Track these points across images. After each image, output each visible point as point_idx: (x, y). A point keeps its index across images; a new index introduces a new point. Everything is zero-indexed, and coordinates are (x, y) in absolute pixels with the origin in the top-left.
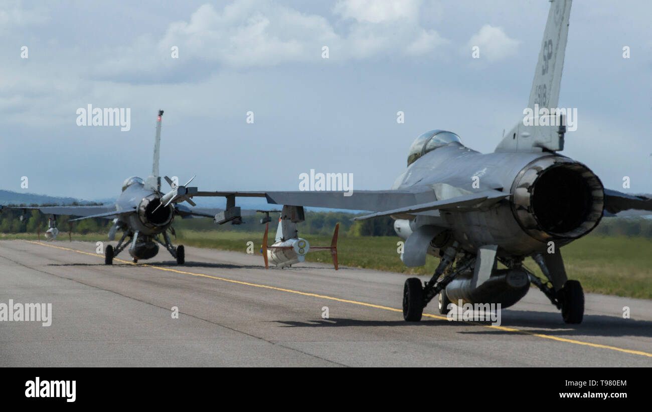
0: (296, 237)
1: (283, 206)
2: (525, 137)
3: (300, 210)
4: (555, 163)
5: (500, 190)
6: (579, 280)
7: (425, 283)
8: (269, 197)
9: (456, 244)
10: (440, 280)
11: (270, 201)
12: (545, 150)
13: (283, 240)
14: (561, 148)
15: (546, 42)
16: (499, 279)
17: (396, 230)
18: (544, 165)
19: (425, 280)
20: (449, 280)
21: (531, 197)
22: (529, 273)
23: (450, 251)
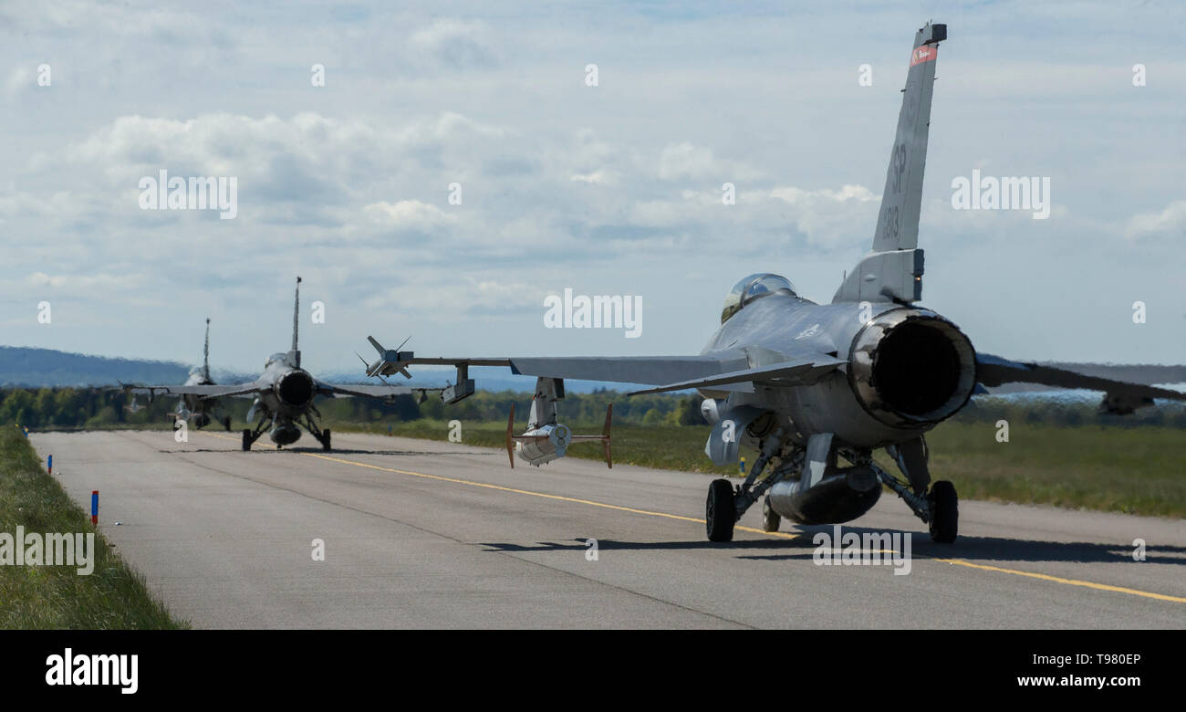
0: (553, 423)
1: (537, 378)
2: (870, 280)
3: (559, 383)
4: (908, 317)
5: (834, 354)
6: (951, 481)
7: (738, 486)
8: (514, 366)
9: (779, 432)
10: (757, 481)
11: (515, 371)
12: (897, 300)
13: (537, 427)
14: (918, 298)
15: (898, 148)
16: (836, 481)
17: (704, 414)
18: (895, 320)
19: (737, 482)
20: (770, 482)
21: (873, 364)
22: (881, 472)
23: (772, 443)
